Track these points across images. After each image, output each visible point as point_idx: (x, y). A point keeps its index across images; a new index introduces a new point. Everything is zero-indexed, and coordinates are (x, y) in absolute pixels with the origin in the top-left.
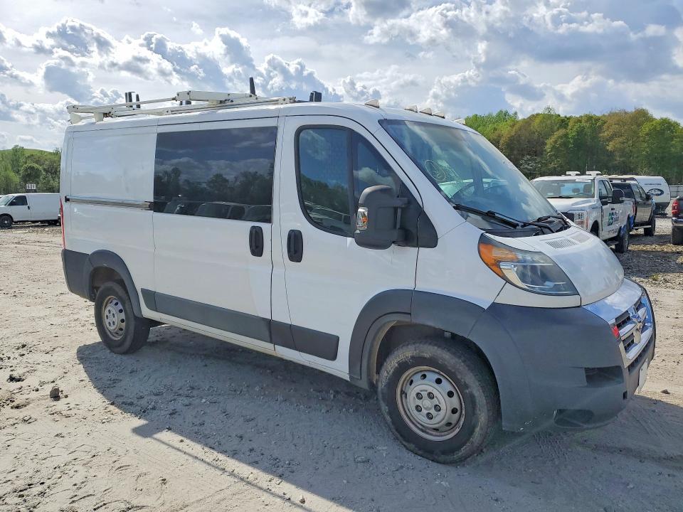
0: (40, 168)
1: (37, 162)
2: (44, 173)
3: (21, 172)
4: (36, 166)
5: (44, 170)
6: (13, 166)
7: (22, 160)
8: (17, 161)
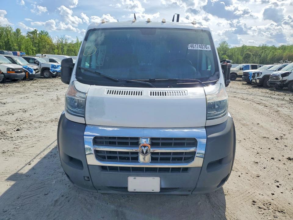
0: (251, 54)
1: (250, 51)
2: (252, 56)
3: (244, 55)
4: (250, 53)
5: (253, 54)
6: (241, 53)
7: (245, 51)
8: (243, 51)
